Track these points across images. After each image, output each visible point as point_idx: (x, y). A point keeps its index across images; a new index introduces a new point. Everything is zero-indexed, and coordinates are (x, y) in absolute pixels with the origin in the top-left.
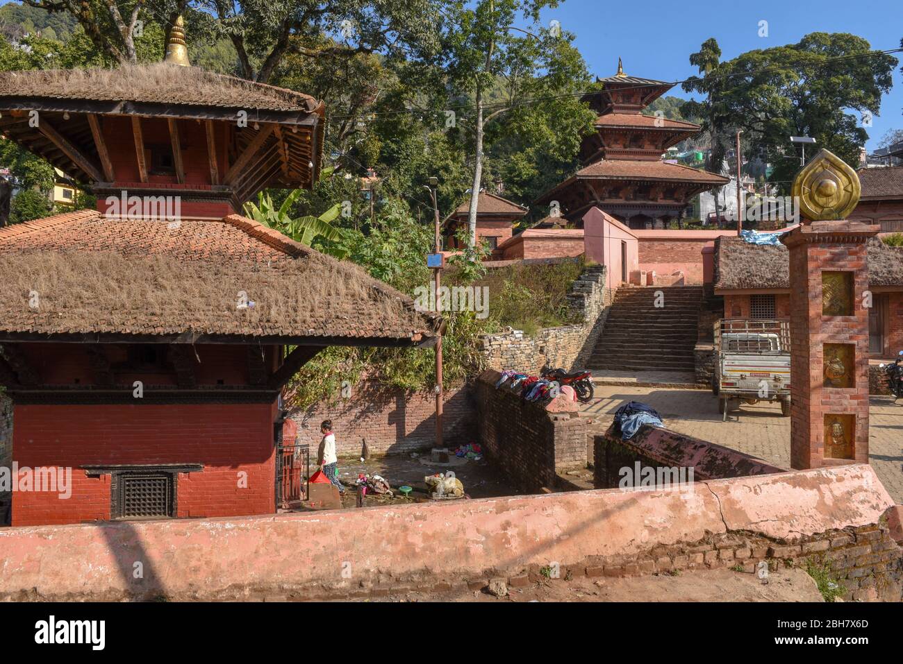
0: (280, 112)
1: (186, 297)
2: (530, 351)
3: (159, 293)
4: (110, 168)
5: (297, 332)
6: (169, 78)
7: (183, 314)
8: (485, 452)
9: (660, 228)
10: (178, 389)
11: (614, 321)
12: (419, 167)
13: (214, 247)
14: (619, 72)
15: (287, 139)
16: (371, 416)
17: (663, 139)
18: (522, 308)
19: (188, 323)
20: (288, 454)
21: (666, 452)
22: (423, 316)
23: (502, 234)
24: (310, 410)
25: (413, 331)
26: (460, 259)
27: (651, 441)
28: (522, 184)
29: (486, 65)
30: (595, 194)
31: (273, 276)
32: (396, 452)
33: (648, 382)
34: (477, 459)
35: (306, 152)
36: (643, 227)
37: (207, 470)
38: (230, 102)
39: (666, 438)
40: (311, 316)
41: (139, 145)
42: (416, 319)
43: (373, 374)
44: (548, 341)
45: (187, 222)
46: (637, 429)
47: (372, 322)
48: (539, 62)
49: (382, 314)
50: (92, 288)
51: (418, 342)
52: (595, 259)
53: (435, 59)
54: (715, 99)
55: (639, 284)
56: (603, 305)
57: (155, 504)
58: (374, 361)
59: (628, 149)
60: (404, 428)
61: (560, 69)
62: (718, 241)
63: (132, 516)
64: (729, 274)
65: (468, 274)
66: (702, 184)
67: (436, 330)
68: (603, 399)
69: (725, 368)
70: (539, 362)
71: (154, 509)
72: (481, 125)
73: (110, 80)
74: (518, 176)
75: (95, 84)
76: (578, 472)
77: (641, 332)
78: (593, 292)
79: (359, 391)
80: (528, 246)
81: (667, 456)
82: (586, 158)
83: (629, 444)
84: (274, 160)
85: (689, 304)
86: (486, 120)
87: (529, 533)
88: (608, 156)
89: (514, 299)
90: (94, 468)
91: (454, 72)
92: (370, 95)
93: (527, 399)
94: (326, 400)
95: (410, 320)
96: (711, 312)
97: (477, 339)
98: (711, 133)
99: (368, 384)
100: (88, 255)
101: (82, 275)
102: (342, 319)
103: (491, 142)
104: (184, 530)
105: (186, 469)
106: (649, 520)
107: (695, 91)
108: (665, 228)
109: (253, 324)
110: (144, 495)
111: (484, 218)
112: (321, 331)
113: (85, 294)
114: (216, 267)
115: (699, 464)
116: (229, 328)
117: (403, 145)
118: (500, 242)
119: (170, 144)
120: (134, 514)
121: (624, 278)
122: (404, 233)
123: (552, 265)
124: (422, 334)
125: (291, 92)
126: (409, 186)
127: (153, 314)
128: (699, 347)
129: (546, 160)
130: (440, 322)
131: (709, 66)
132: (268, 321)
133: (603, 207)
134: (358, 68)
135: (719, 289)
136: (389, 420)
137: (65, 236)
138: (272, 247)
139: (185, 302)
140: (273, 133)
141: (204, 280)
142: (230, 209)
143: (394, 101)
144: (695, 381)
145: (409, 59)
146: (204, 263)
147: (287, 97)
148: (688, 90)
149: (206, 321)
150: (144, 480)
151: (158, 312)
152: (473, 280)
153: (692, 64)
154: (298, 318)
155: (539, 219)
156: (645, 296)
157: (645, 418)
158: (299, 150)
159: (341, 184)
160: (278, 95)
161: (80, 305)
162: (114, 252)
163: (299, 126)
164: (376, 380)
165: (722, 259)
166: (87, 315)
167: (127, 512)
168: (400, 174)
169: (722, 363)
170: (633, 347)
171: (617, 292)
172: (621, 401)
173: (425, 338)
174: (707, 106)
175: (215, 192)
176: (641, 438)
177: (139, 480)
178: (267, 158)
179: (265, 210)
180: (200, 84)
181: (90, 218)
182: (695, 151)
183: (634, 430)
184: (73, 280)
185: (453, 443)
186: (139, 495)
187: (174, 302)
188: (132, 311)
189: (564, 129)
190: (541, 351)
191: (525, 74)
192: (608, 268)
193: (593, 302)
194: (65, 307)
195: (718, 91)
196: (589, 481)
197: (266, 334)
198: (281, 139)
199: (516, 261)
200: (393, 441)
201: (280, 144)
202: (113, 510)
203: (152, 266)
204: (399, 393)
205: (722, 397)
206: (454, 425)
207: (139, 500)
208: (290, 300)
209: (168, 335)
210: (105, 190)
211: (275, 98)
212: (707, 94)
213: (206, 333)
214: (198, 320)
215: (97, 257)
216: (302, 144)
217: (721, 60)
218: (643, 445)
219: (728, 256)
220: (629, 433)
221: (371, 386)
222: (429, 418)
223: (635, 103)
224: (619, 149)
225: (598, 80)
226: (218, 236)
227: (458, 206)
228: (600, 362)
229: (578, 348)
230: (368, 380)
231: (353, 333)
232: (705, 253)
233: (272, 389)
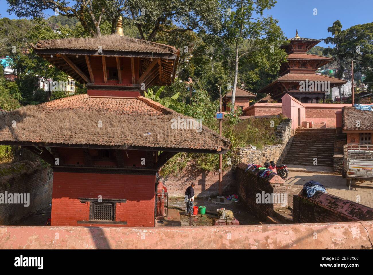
0: (161, 54)
1: (123, 130)
2: (259, 155)
3: (112, 128)
4: (93, 77)
5: (169, 146)
6: (116, 41)
7: (122, 137)
8: (240, 198)
9: (315, 103)
10: (118, 168)
11: (295, 143)
12: (210, 77)
13: (133, 110)
14: (296, 36)
15: (163, 65)
16: (191, 181)
17: (315, 64)
18: (255, 137)
19: (124, 141)
20: (159, 196)
21: (330, 205)
22: (222, 140)
23: (245, 105)
24: (166, 177)
25: (217, 147)
26: (229, 115)
27: (321, 199)
28: (253, 84)
29: (240, 34)
30: (286, 88)
31: (158, 122)
32: (202, 197)
33: (311, 170)
34: (236, 201)
35: (170, 71)
36: (307, 102)
37: (128, 202)
38: (141, 50)
39: (329, 198)
40: (174, 139)
41: (104, 68)
42: (219, 141)
43: (193, 163)
44: (267, 151)
45: (122, 99)
46: (314, 193)
47: (200, 142)
48: (262, 32)
49: (204, 139)
50: (86, 126)
51: (219, 151)
52: (287, 116)
53: (218, 32)
54: (339, 47)
55: (306, 127)
56: (290, 136)
57: (107, 215)
58: (193, 158)
59: (300, 69)
60: (205, 187)
61: (272, 35)
62: (343, 109)
63: (98, 220)
64: (348, 124)
65: (232, 122)
66: (334, 84)
67: (227, 147)
68: (291, 177)
69: (350, 166)
70: (263, 160)
71: (106, 217)
72: (237, 59)
73: (94, 42)
74: (251, 81)
75: (88, 43)
76: (284, 210)
77: (308, 148)
78: (286, 130)
79: (187, 170)
80: (256, 110)
81: (330, 206)
82: (282, 73)
83: (311, 199)
84: (157, 74)
85: (329, 136)
86: (240, 57)
87: (278, 242)
88: (291, 72)
89: (251, 132)
90: (84, 199)
91: (226, 38)
92: (191, 48)
93: (260, 177)
94: (173, 174)
95: (216, 142)
96: (340, 140)
97: (237, 150)
98: (338, 62)
99: (190, 167)
100: (84, 112)
101: (82, 120)
102: (187, 141)
103: (241, 66)
104: (126, 232)
105: (120, 201)
106: (334, 239)
107: (330, 43)
108: (317, 103)
109: (150, 142)
110: (103, 211)
111: (238, 98)
112: (178, 146)
113: (84, 128)
114: (134, 118)
115: (346, 211)
116: (141, 143)
117: (203, 68)
118: (244, 108)
119: (117, 68)
120: (98, 219)
121: (299, 125)
122: (206, 104)
123: (268, 118)
124: (221, 148)
125: (166, 45)
126: (205, 85)
127: (110, 137)
128: (335, 156)
129: (264, 74)
130: (229, 143)
131: (336, 32)
132: (156, 141)
133: (290, 94)
134: (186, 37)
135: (345, 130)
136: (199, 183)
137: (75, 104)
138: (156, 110)
139: (123, 132)
140: (157, 63)
141: (130, 123)
142: (139, 94)
143: (201, 50)
144: (334, 171)
145: (207, 33)
146: (130, 116)
147: (164, 48)
148: (327, 43)
149: (131, 140)
150: (103, 205)
151: (112, 136)
152: (235, 124)
153: (329, 32)
154: (169, 140)
155: (260, 99)
156: (309, 132)
157: (318, 188)
158: (167, 70)
159: (178, 84)
160: (160, 47)
161: (81, 133)
162: (94, 111)
163: (169, 60)
164: (194, 166)
165: (346, 117)
166: (84, 137)
167: (95, 218)
168: (202, 80)
169: (349, 164)
170: (304, 155)
171: (296, 131)
172: (300, 179)
173: (222, 150)
174: (335, 50)
175: (134, 87)
176: (316, 197)
177: (101, 205)
178: (154, 73)
179: (150, 95)
180: (129, 43)
181: (85, 97)
182: (329, 70)
183: (312, 194)
184: (79, 122)
185: (226, 194)
186: (101, 211)
187: (118, 132)
188: (102, 136)
189: (273, 60)
190: (264, 156)
191: (256, 37)
192: (292, 120)
193: (286, 135)
194: (76, 133)
195: (340, 43)
196: (289, 215)
197: (156, 146)
198: (160, 65)
199: (252, 116)
200: (200, 192)
201: (160, 67)
202: (90, 217)
203: (109, 117)
204: (203, 172)
205: (348, 179)
206: (226, 186)
207: (100, 213)
208: (165, 132)
209: (116, 146)
210: (91, 86)
211: (159, 48)
212: (336, 44)
213: (131, 145)
214: (128, 140)
215: (88, 113)
216: (168, 67)
217: (342, 30)
218: (318, 200)
219: (348, 116)
220: (310, 195)
221: (191, 169)
222: (215, 183)
223: (304, 49)
224: (296, 69)
225: (287, 40)
226: (135, 105)
227: (226, 93)
228: (289, 161)
229: (279, 154)
230: (191, 166)
231: (192, 147)
232: (337, 114)
233: (155, 169)
